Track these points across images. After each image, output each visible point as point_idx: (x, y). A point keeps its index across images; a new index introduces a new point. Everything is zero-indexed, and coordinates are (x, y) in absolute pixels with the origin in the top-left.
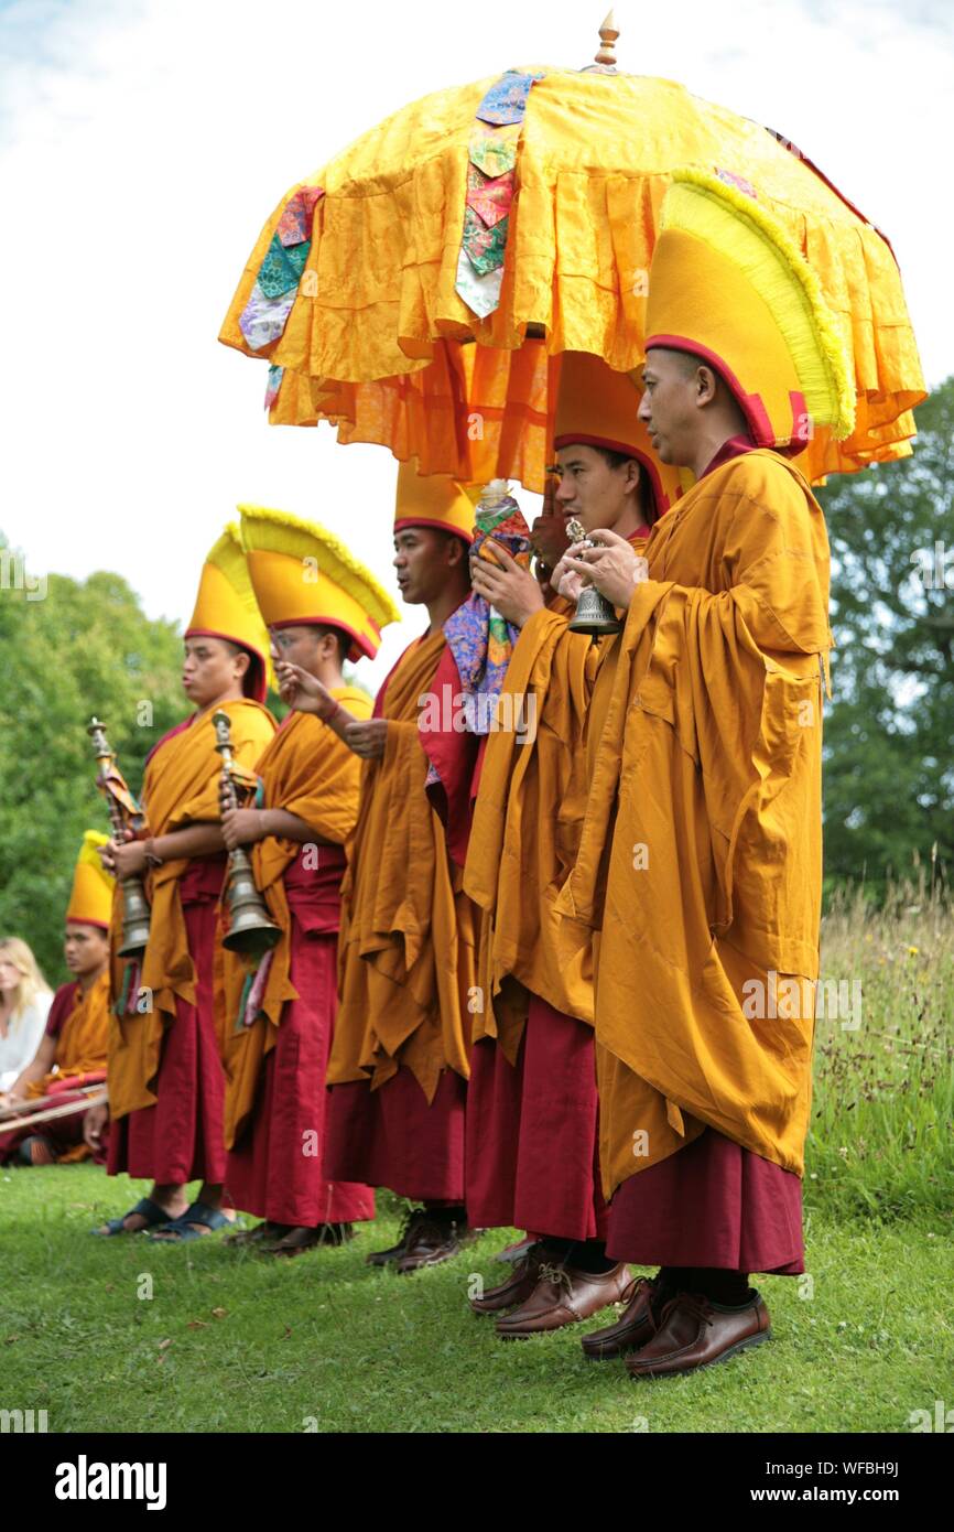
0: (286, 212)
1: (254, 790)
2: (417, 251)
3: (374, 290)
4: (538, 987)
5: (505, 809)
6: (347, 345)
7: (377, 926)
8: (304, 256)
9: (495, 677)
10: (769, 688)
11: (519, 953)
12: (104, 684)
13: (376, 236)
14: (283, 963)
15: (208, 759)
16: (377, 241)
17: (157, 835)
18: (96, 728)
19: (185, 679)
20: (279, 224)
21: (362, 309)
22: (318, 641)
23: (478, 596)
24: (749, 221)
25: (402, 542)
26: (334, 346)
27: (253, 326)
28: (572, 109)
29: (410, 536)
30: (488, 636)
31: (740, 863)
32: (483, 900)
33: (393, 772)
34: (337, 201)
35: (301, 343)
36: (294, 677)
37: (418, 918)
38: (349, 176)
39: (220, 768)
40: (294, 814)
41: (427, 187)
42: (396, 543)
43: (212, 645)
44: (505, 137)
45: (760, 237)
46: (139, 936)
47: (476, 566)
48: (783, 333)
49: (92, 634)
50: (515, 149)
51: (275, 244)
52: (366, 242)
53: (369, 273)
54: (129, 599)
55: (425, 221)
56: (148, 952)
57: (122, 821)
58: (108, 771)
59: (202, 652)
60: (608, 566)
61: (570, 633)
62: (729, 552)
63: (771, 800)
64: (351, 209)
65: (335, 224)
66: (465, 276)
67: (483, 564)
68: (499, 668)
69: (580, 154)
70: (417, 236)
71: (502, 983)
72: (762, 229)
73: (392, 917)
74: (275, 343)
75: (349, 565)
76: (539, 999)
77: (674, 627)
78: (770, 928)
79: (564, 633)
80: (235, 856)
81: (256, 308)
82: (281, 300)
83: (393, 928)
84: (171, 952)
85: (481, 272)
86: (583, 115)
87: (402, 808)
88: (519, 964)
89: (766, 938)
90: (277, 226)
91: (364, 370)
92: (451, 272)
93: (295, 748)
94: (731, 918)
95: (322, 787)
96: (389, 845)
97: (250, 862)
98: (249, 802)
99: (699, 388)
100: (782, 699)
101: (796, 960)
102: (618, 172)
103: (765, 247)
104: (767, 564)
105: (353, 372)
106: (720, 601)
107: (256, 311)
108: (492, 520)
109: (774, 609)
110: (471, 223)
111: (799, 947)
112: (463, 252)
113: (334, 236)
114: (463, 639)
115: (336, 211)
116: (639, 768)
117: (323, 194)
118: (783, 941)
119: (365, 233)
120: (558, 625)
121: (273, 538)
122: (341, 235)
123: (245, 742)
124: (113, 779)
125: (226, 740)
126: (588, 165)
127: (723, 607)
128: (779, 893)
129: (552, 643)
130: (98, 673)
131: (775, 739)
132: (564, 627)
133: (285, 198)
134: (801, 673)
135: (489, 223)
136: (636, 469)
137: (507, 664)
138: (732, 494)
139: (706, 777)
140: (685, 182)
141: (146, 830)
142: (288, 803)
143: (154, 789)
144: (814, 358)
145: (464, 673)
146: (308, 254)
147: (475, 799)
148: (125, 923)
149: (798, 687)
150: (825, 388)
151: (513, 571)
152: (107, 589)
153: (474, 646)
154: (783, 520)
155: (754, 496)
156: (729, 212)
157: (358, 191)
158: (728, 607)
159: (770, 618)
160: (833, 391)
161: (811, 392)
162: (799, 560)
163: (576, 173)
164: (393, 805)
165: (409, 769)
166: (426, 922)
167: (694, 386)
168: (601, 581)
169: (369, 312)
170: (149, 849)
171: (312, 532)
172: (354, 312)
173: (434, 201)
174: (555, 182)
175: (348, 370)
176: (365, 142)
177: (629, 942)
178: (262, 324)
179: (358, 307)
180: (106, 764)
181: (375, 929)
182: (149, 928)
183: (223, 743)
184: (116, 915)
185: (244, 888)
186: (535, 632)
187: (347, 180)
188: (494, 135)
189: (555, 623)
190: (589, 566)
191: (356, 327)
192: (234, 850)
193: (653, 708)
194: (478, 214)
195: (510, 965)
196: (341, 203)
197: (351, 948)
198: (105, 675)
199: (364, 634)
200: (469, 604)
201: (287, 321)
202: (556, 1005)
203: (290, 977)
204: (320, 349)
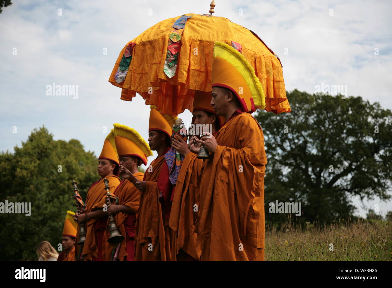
0: (126, 49)
1: (115, 200)
2: (156, 60)
3: (147, 69)
4: (189, 252)
5: (180, 205)
6: (141, 82)
7: (144, 236)
8: (130, 60)
9: (178, 169)
10: (255, 174)
11: (184, 243)
12: (73, 169)
13: (148, 56)
14: (124, 246)
15: (103, 191)
16: (148, 57)
17: (89, 212)
18: (74, 183)
19: (99, 170)
20: (125, 52)
21: (144, 74)
22: (132, 160)
23: (173, 148)
24: (236, 55)
25: (150, 135)
26: (137, 83)
27: (118, 78)
28: (198, 25)
29: (152, 133)
30: (176, 158)
31: (248, 219)
32: (174, 229)
33: (148, 195)
34: (139, 46)
35: (129, 82)
36: (123, 169)
37: (155, 234)
38: (142, 40)
39: (106, 193)
40: (127, 206)
41: (159, 44)
42: (149, 135)
43: (106, 161)
44: (179, 32)
45: (239, 59)
46: (83, 239)
47: (172, 140)
48: (247, 83)
49: (70, 156)
50: (181, 35)
51: (123, 57)
52: (145, 56)
53: (146, 65)
54: (81, 147)
55: (158, 52)
56: (85, 243)
57: (80, 208)
58: (77, 194)
59: (103, 163)
60: (209, 142)
61: (197, 159)
62: (241, 139)
63: (255, 203)
64: (142, 49)
65: (138, 52)
66: (166, 67)
67: (175, 140)
68: (178, 167)
69: (198, 36)
70: (156, 56)
71: (179, 251)
72: (239, 57)
73: (148, 234)
74: (123, 82)
75: (141, 140)
76: (189, 255)
77: (228, 158)
78: (255, 236)
79: (196, 158)
80: (111, 217)
81: (118, 73)
82: (125, 71)
83: (149, 236)
84: (91, 243)
85: (171, 66)
86: (200, 27)
87: (150, 204)
88: (184, 246)
89: (254, 239)
90: (124, 52)
91: (145, 89)
92: (163, 66)
93: (127, 188)
94: (245, 234)
95: (135, 199)
96: (147, 214)
97: (114, 218)
98: (114, 203)
99: (228, 97)
100: (258, 177)
101: (261, 245)
102: (207, 41)
103: (240, 62)
104: (252, 142)
105: (142, 89)
106: (240, 151)
107: (119, 74)
108: (178, 128)
109: (254, 153)
110: (168, 54)
111: (262, 241)
112: (166, 61)
113: (138, 55)
114: (169, 159)
115: (138, 49)
116: (220, 194)
117: (135, 45)
118: (258, 240)
119: (145, 55)
120: (195, 156)
121: (122, 133)
122: (139, 55)
123: (112, 187)
124: (78, 197)
125: (108, 186)
126: (199, 39)
127: (241, 153)
128: (258, 227)
129: (193, 161)
130: (72, 167)
131: (256, 187)
132: (196, 157)
133: (126, 45)
134: (262, 170)
135: (173, 54)
136: (215, 117)
137: (181, 166)
138: (241, 124)
139: (238, 197)
140: (219, 45)
141: (86, 210)
142: (125, 203)
143: (89, 199)
144: (255, 90)
145: (170, 168)
146: (131, 59)
147: (172, 201)
148: (80, 235)
149: (262, 173)
150: (258, 97)
151: (182, 142)
152: (75, 144)
153: (172, 161)
154: (255, 130)
155: (247, 124)
156: (231, 53)
157: (143, 44)
158: (242, 153)
159: (254, 156)
160: (260, 98)
161: (255, 98)
162: (259, 141)
163: (196, 42)
164: (148, 203)
165: (152, 194)
166: (157, 235)
167: (227, 97)
168: (207, 145)
169: (146, 74)
170: (86, 216)
171: (132, 132)
172: (142, 74)
173: (160, 47)
174: (191, 44)
175: (141, 89)
176: (147, 32)
177: (219, 241)
178: (119, 77)
179: (143, 73)
180: (76, 192)
181: (144, 237)
182: (86, 237)
183: (107, 187)
184: (78, 233)
185: (113, 226)
186: (188, 158)
187: (141, 41)
188: (176, 32)
189: (194, 156)
190: (204, 142)
191: (143, 78)
192: (110, 216)
193: (223, 179)
194: (170, 52)
195: (182, 246)
196: (140, 47)
197: (138, 242)
198: (74, 167)
199: (144, 159)
200: (171, 150)
201: (126, 76)
202: (194, 257)
203: (126, 250)
204: (134, 84)
